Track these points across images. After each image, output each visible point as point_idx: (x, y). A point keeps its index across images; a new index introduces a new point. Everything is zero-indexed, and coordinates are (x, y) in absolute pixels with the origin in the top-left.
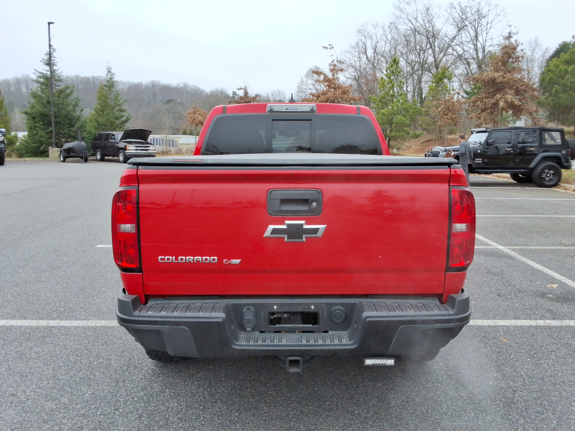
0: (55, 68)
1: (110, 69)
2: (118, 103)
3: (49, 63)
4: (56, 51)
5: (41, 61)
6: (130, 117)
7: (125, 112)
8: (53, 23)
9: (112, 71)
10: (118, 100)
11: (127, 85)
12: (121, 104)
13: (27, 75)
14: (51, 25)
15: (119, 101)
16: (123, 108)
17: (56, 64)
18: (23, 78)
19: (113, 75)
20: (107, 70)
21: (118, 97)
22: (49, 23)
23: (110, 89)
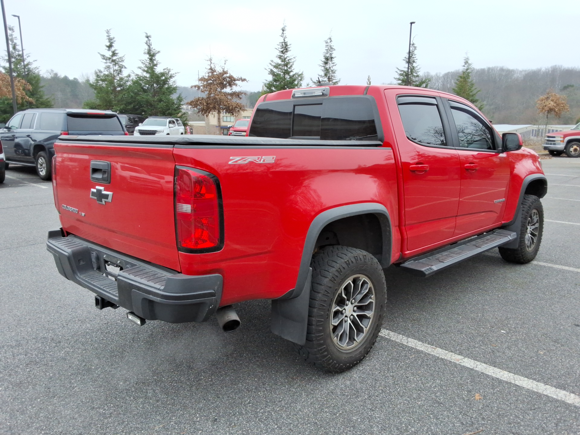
0: (414, 65)
1: (467, 60)
2: (471, 94)
3: (410, 60)
4: (417, 48)
5: (404, 60)
6: (482, 107)
7: (478, 103)
8: (414, 23)
9: (469, 62)
10: (471, 90)
11: (523, 73)
12: (475, 94)
13: (427, 72)
14: (413, 24)
15: (471, 92)
16: (475, 98)
17: (415, 61)
18: (424, 76)
19: (470, 66)
20: (465, 61)
21: (472, 87)
22: (411, 23)
23: (466, 80)
